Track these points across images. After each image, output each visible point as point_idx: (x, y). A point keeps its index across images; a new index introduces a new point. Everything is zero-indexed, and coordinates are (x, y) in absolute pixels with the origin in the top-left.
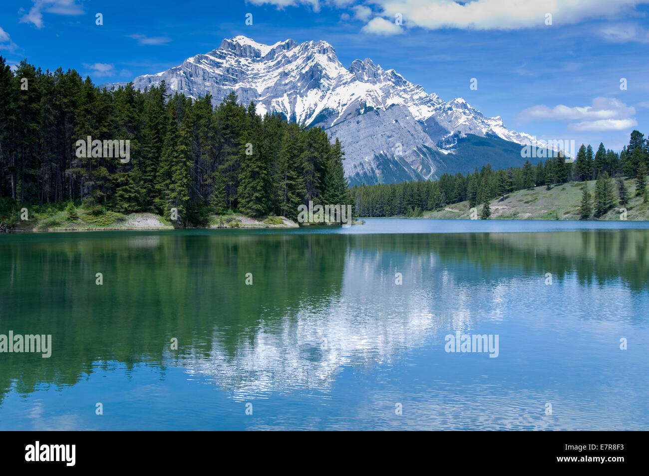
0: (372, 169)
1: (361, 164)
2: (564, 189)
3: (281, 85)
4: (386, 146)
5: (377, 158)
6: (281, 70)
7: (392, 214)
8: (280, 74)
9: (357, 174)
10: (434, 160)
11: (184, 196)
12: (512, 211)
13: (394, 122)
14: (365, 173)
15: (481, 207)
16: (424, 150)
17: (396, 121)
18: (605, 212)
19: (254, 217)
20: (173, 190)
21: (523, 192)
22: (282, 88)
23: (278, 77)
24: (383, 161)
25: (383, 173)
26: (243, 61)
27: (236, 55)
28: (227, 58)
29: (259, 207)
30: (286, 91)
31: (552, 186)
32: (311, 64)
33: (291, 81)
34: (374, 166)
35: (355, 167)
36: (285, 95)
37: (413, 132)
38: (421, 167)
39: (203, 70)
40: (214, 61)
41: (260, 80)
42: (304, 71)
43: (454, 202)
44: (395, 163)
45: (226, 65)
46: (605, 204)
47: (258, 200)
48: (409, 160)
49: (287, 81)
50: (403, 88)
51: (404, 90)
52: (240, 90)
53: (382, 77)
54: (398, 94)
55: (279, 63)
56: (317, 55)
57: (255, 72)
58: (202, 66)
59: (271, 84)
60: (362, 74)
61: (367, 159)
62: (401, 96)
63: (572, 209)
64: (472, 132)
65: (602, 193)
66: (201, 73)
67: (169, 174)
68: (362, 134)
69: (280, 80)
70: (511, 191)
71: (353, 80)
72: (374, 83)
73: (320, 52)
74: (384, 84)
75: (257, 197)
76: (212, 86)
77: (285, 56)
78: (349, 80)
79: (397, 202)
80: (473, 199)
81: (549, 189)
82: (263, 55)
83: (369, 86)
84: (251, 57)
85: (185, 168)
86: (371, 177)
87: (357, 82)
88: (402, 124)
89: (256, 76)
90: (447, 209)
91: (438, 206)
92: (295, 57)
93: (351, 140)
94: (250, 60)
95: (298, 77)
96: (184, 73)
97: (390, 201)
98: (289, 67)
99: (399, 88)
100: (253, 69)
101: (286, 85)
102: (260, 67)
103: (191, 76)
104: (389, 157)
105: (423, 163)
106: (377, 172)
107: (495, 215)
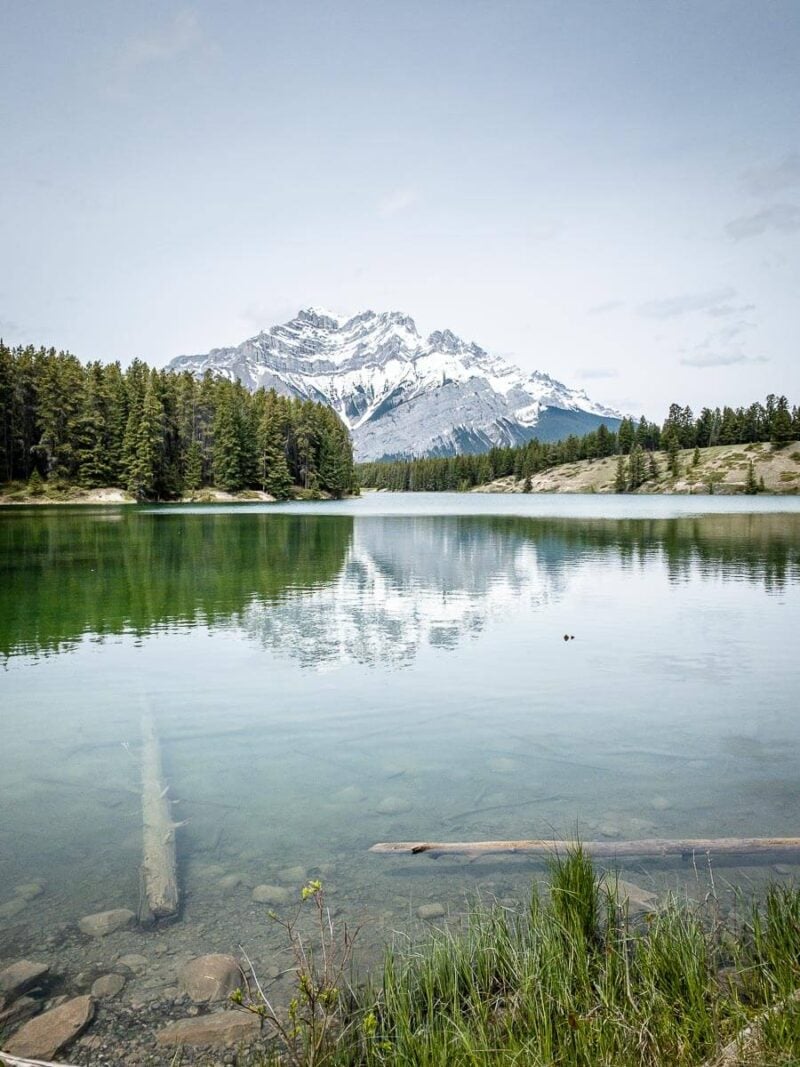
0: (451, 442)
1: (439, 437)
2: (604, 463)
3: (359, 357)
4: (464, 420)
5: (455, 431)
6: (358, 342)
7: (444, 489)
8: (358, 345)
9: (436, 448)
10: (514, 433)
11: (147, 471)
12: (554, 484)
13: (473, 394)
14: (443, 447)
15: (523, 481)
16: (504, 423)
17: (476, 393)
18: (639, 485)
19: (229, 492)
20: (137, 466)
21: (566, 465)
22: (360, 360)
23: (356, 349)
24: (462, 435)
25: (462, 446)
26: (320, 332)
27: (313, 326)
28: (304, 329)
29: (233, 482)
30: (364, 363)
31: (594, 460)
32: (389, 335)
33: (369, 354)
34: (453, 439)
35: (433, 440)
36: (363, 367)
37: (493, 405)
38: (500, 440)
39: (279, 341)
40: (290, 333)
41: (338, 352)
42: (382, 343)
43: (502, 476)
44: (474, 436)
45: (303, 336)
46: (639, 478)
47: (232, 476)
48: (488, 433)
49: (365, 353)
50: (483, 359)
51: (485, 362)
52: (318, 364)
53: (462, 349)
54: (478, 366)
55: (357, 334)
56: (395, 326)
57: (333, 343)
58: (278, 338)
59: (349, 355)
60: (441, 346)
61: (446, 432)
62: (480, 368)
63: (610, 482)
64: (553, 405)
65: (636, 468)
66: (278, 344)
67: (133, 450)
68: (442, 407)
69: (358, 352)
70: (555, 464)
71: (433, 351)
72: (453, 354)
73: (398, 323)
74: (464, 355)
75: (230, 473)
76: (290, 359)
77: (363, 327)
78: (428, 352)
79: (449, 477)
80: (519, 472)
81: (591, 463)
82: (340, 326)
83: (449, 358)
84: (328, 328)
85: (148, 444)
86: (449, 451)
87: (436, 354)
88: (481, 397)
89: (333, 348)
90: (495, 483)
91: (487, 481)
92: (373, 328)
93: (429, 413)
94: (327, 332)
95: (376, 349)
96: (261, 345)
97: (442, 476)
98: (365, 340)
99: (479, 359)
100: (330, 341)
101: (364, 357)
102: (338, 338)
103: (267, 347)
104: (468, 430)
105: (502, 436)
106: (456, 446)
107: (537, 489)
